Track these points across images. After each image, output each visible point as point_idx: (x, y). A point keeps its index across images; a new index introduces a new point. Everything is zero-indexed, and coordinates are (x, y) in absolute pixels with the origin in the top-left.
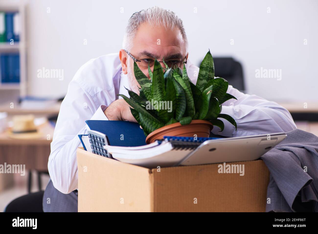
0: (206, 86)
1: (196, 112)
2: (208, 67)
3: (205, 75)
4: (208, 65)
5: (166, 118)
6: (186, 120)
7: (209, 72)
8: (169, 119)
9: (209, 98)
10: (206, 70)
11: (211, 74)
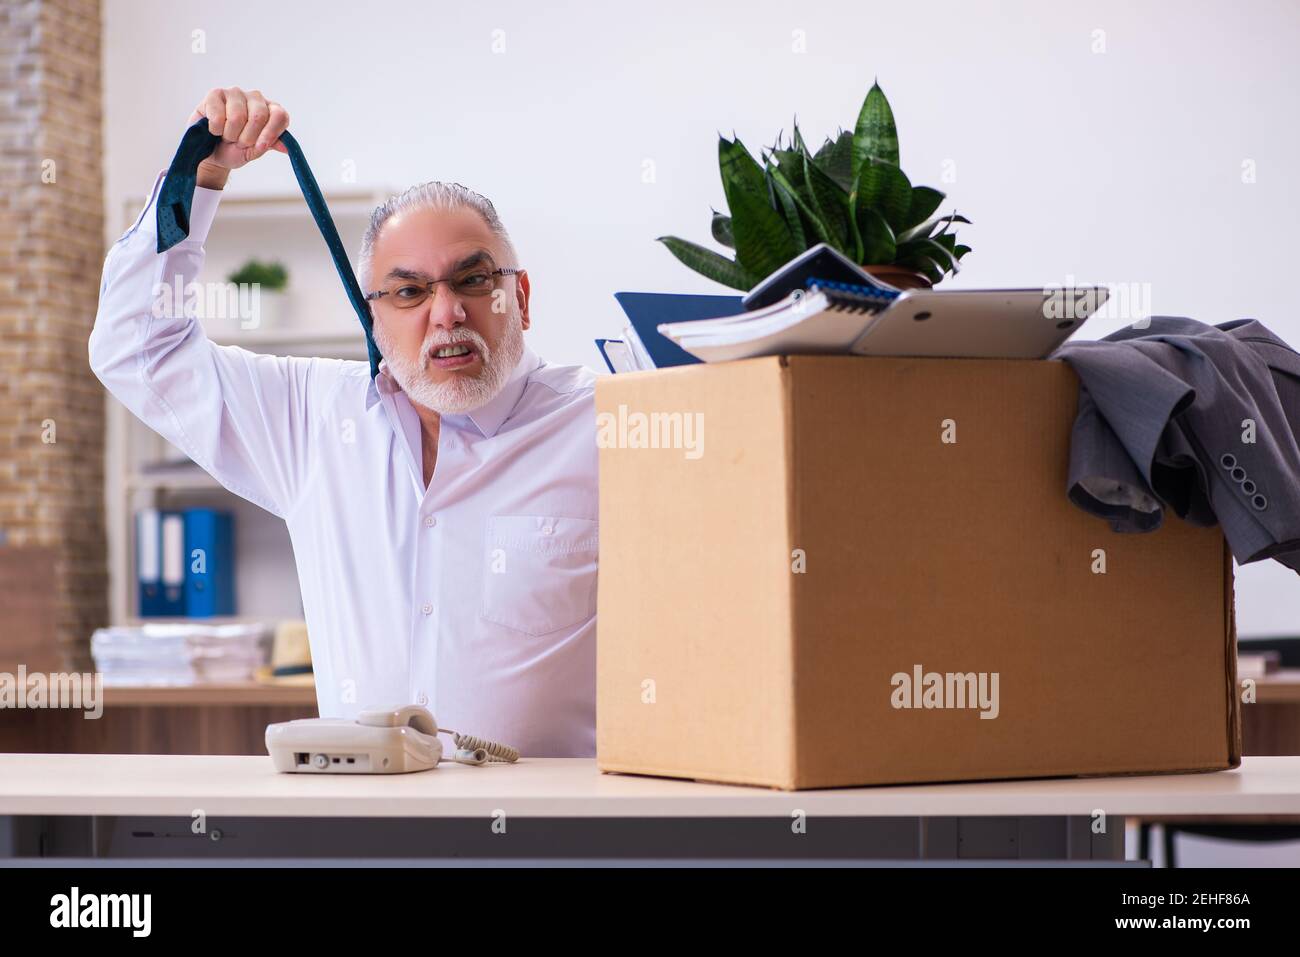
2: (874, 125)
3: (871, 149)
4: (875, 119)
7: (880, 137)
10: (872, 133)
11: (887, 142)
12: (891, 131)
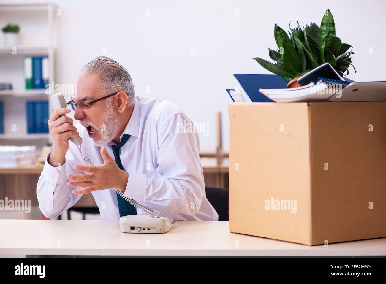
3: (326, 30)
4: (328, 21)
7: (329, 26)
9: (323, 52)
10: (326, 25)
11: (331, 28)
12: (333, 24)
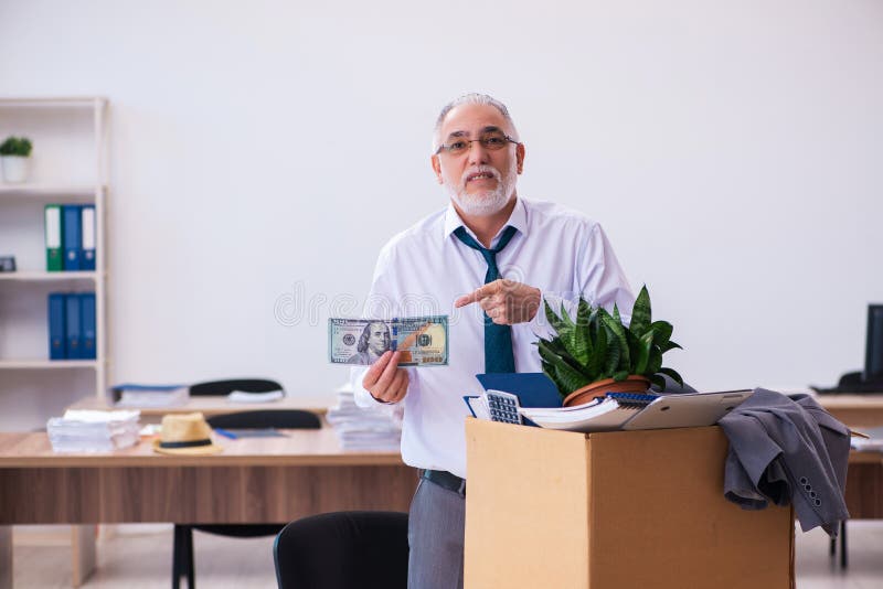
0: (643, 332)
1: (632, 364)
5: (594, 374)
6: (621, 374)
8: (598, 375)
9: (648, 347)
